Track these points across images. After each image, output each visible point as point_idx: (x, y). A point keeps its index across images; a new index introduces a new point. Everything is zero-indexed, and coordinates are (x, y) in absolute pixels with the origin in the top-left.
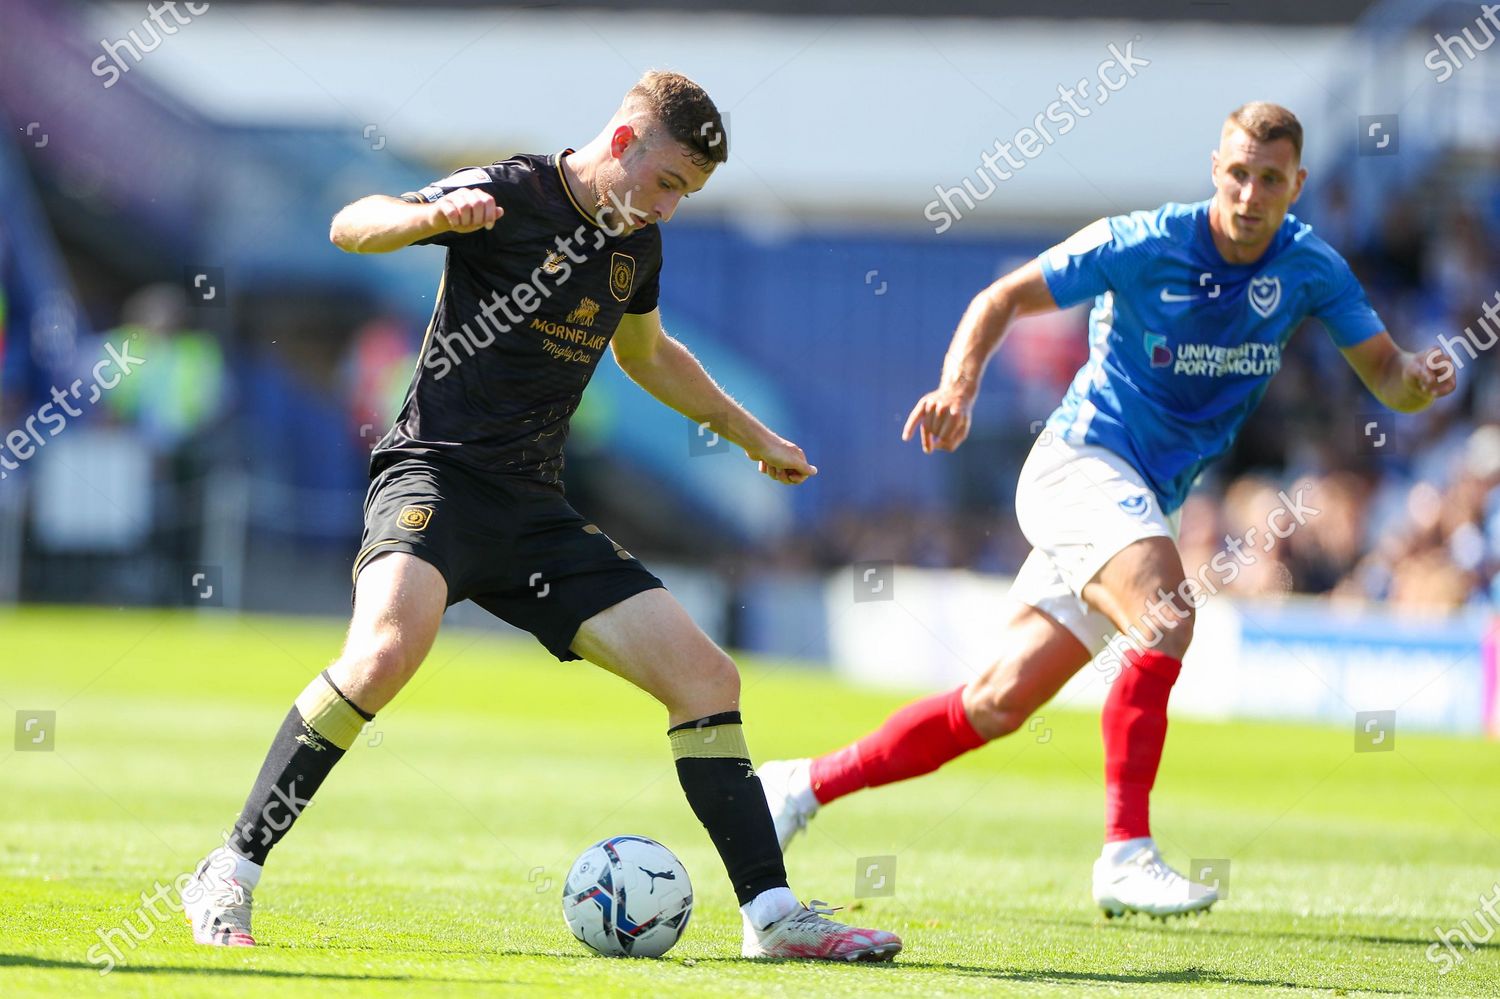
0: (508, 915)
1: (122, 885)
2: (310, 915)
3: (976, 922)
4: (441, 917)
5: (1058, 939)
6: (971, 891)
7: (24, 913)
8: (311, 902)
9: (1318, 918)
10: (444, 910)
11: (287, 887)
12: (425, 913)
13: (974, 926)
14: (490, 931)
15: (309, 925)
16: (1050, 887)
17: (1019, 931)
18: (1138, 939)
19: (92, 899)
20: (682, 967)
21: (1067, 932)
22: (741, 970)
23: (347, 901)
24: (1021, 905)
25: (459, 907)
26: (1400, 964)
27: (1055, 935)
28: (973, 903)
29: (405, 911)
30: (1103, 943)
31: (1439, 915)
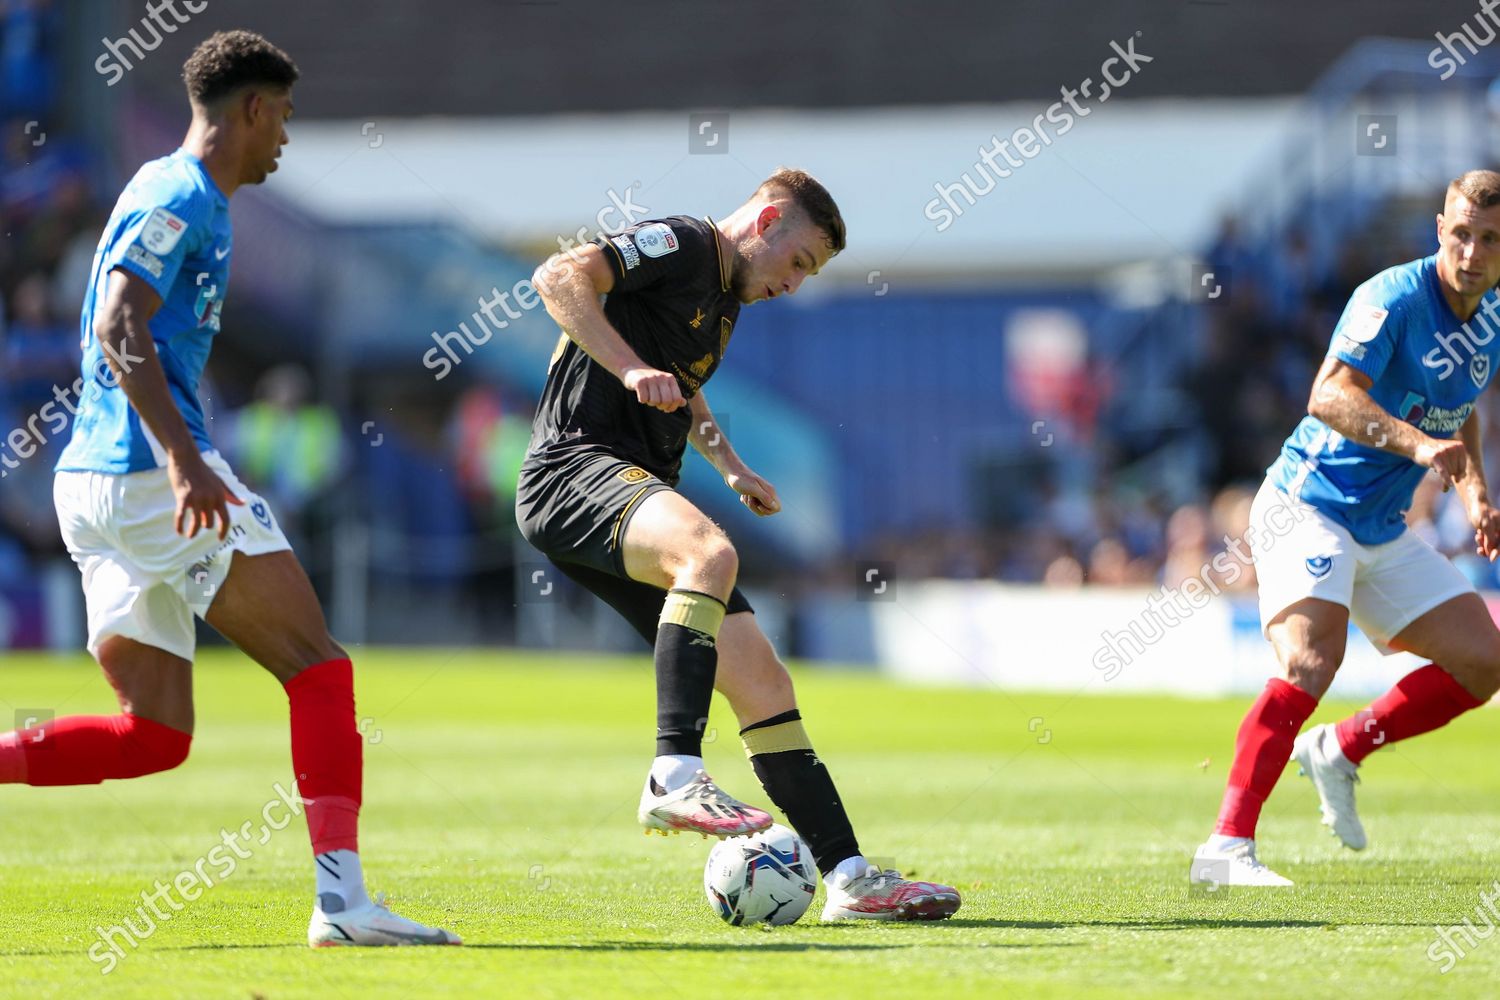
0: (610, 895)
1: (275, 885)
2: (439, 903)
3: (1014, 882)
4: (552, 899)
5: (1085, 893)
6: (1008, 856)
7: (191, 913)
8: (438, 891)
9: (1310, 865)
10: (554, 892)
11: (417, 879)
12: (537, 897)
13: (1012, 885)
14: (595, 909)
15: (436, 912)
16: (1077, 849)
17: (1051, 887)
18: (1154, 890)
19: (249, 898)
20: (762, 933)
21: (1093, 887)
22: (812, 933)
23: (470, 889)
24: (1052, 865)
25: (567, 890)
26: (1381, 901)
27: (1083, 890)
28: (1010, 866)
29: (520, 896)
30: (1124, 895)
31: (1413, 857)
